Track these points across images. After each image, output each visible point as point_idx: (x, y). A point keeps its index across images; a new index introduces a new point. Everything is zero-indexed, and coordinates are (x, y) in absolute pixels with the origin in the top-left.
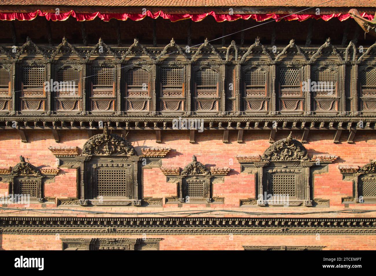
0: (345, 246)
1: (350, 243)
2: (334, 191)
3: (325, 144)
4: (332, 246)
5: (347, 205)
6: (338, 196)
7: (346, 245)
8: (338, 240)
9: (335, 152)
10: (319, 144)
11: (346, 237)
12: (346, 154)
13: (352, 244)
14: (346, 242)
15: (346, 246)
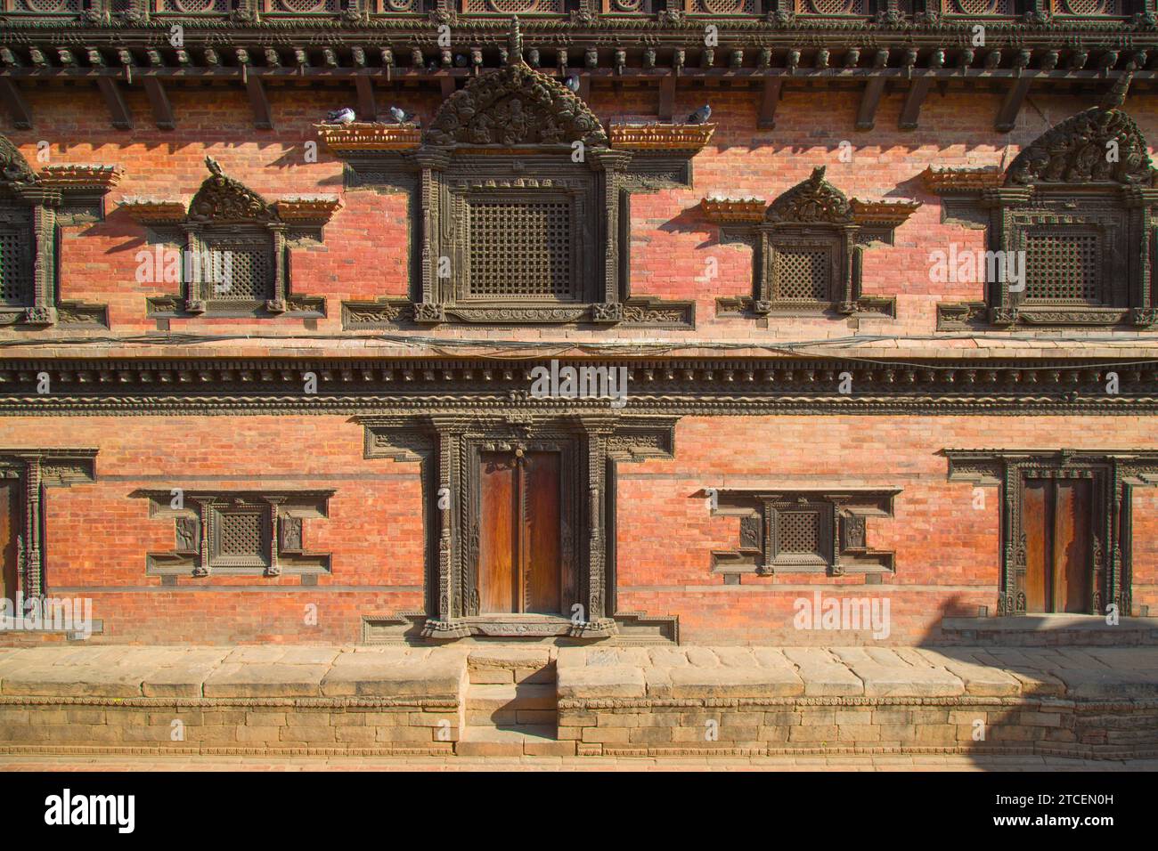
0: (164, 449)
1: (179, 441)
2: (124, 279)
3: (94, 133)
4: (124, 448)
5: (164, 323)
6: (135, 293)
7: (167, 447)
8: (145, 430)
9: (124, 159)
10: (74, 133)
11: (167, 422)
12: (157, 164)
13: (185, 445)
14: (168, 436)
15: (169, 450)
